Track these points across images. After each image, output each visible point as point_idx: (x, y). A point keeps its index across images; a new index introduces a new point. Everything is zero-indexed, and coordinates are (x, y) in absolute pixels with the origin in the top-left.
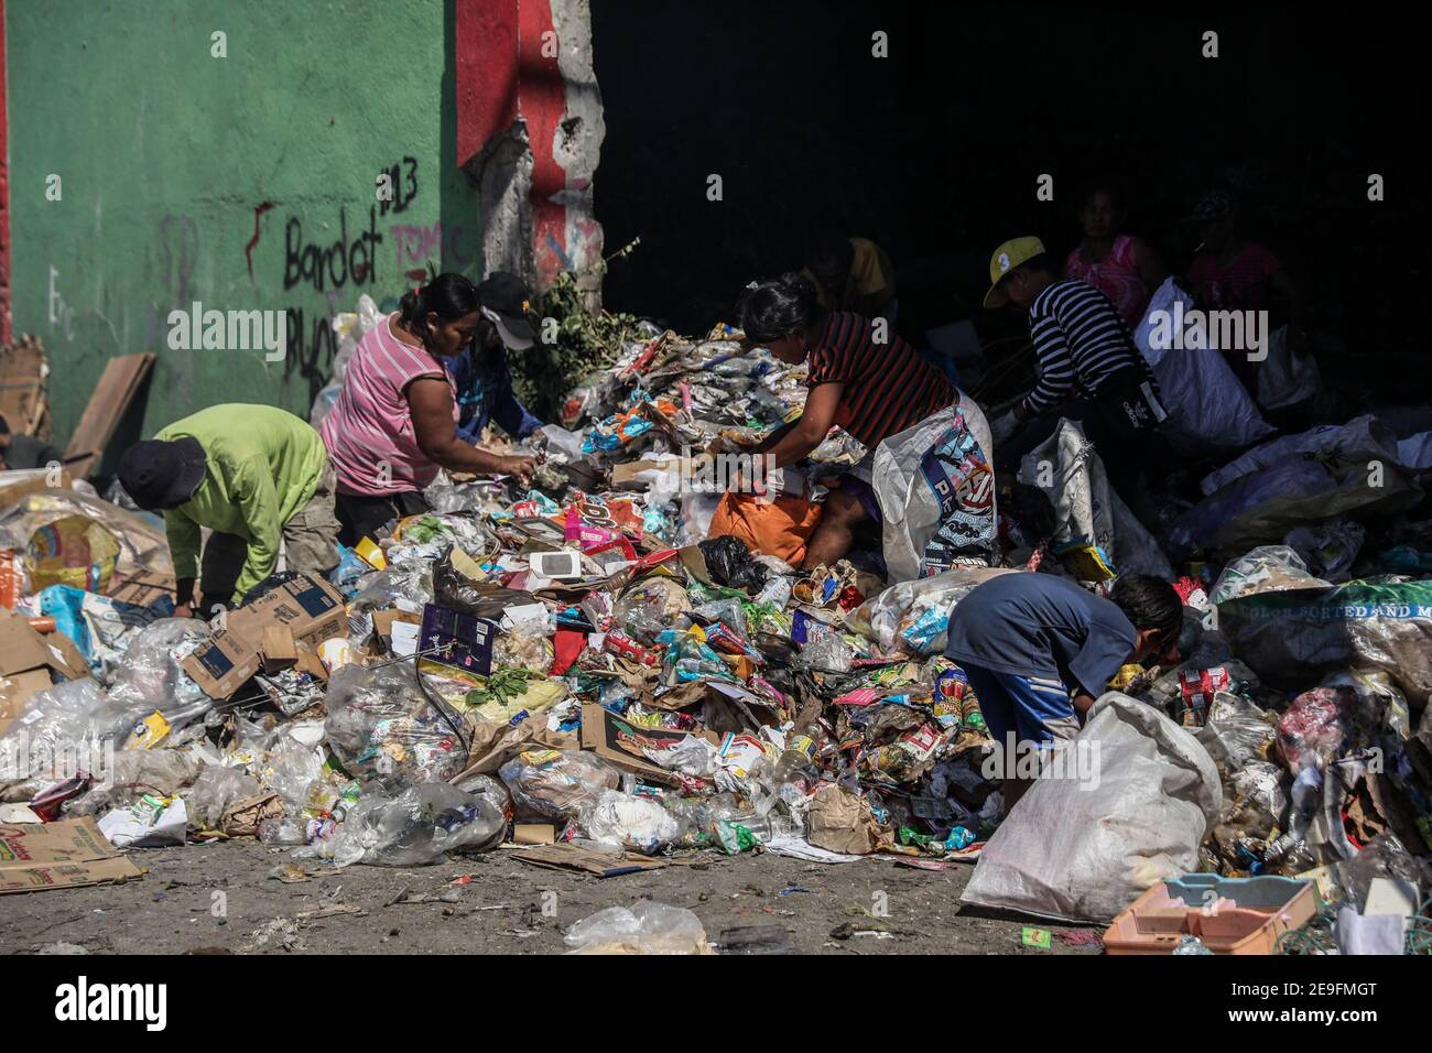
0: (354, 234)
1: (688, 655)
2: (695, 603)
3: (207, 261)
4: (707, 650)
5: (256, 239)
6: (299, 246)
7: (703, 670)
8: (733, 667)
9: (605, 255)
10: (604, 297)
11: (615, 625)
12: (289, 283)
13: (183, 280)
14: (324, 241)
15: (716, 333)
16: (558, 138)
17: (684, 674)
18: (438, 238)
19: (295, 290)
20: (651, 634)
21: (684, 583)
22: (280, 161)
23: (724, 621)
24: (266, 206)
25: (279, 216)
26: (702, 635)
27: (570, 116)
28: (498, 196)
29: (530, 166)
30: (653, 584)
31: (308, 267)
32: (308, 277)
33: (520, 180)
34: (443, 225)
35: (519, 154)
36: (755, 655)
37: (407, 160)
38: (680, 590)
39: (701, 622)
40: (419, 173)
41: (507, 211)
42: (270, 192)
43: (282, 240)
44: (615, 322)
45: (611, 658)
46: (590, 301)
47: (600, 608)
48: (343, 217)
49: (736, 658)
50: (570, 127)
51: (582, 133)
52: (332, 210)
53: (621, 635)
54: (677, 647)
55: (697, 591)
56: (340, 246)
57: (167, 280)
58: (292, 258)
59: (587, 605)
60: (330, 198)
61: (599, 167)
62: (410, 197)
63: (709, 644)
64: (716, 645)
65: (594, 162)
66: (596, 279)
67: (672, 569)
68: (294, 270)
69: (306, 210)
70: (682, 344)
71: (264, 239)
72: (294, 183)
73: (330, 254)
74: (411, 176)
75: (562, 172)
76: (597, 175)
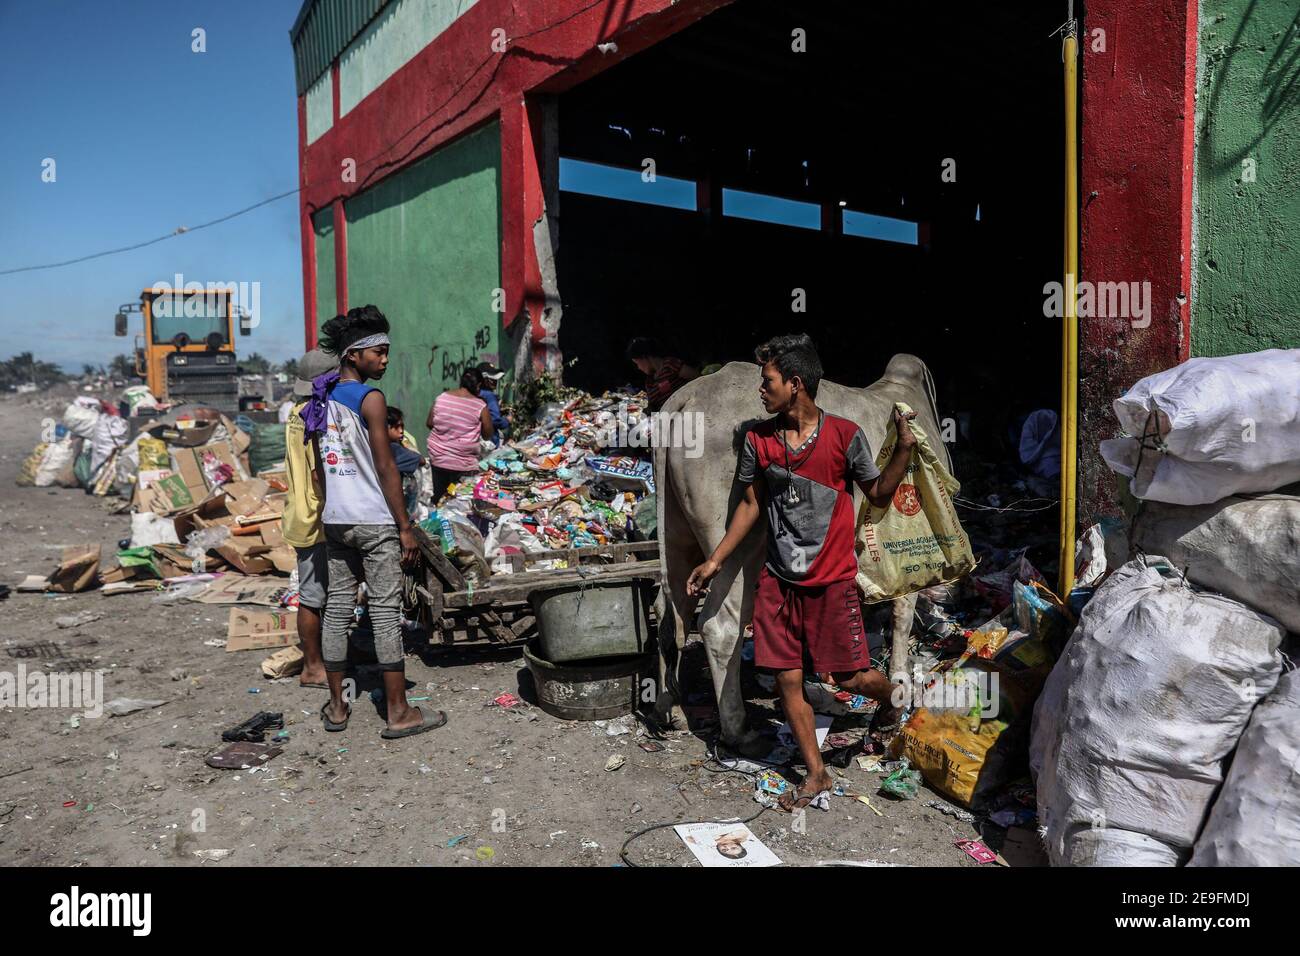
0: (467, 358)
1: (578, 536)
2: (584, 512)
3: (416, 370)
4: (587, 533)
5: (432, 361)
6: (447, 363)
7: (585, 542)
8: (598, 540)
9: (563, 364)
10: (563, 381)
11: (549, 523)
12: (444, 378)
13: (407, 377)
14: (457, 361)
15: (606, 395)
16: (543, 317)
17: (577, 544)
18: (498, 358)
19: (446, 381)
20: (564, 527)
21: (579, 503)
22: (441, 329)
23: (596, 520)
24: (436, 347)
25: (440, 351)
26: (584, 525)
27: (548, 307)
28: (519, 341)
29: (531, 328)
30: (566, 505)
31: (451, 371)
32: (451, 375)
33: (528, 334)
34: (500, 353)
35: (526, 323)
36: (608, 534)
37: (487, 327)
38: (578, 506)
39: (585, 521)
40: (491, 333)
41: (524, 348)
42: (437, 342)
43: (442, 361)
44: (567, 391)
45: (546, 537)
46: (557, 382)
47: (543, 516)
48: (463, 350)
49: (599, 536)
50: (548, 312)
51: (553, 314)
52: (459, 349)
53: (552, 527)
54: (574, 532)
55: (586, 506)
56: (462, 363)
57: (402, 377)
58: (445, 368)
59: (537, 516)
60: (458, 343)
61: (561, 326)
62: (488, 342)
63: (587, 530)
64: (590, 530)
65: (558, 326)
66: (559, 373)
67: (575, 496)
68: (446, 373)
69: (450, 348)
70: (589, 399)
71: (435, 360)
72: (445, 338)
73: (459, 365)
74: (488, 334)
75: (544, 330)
76: (559, 331)
